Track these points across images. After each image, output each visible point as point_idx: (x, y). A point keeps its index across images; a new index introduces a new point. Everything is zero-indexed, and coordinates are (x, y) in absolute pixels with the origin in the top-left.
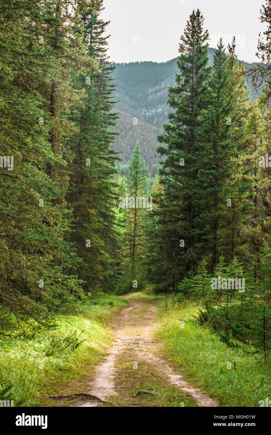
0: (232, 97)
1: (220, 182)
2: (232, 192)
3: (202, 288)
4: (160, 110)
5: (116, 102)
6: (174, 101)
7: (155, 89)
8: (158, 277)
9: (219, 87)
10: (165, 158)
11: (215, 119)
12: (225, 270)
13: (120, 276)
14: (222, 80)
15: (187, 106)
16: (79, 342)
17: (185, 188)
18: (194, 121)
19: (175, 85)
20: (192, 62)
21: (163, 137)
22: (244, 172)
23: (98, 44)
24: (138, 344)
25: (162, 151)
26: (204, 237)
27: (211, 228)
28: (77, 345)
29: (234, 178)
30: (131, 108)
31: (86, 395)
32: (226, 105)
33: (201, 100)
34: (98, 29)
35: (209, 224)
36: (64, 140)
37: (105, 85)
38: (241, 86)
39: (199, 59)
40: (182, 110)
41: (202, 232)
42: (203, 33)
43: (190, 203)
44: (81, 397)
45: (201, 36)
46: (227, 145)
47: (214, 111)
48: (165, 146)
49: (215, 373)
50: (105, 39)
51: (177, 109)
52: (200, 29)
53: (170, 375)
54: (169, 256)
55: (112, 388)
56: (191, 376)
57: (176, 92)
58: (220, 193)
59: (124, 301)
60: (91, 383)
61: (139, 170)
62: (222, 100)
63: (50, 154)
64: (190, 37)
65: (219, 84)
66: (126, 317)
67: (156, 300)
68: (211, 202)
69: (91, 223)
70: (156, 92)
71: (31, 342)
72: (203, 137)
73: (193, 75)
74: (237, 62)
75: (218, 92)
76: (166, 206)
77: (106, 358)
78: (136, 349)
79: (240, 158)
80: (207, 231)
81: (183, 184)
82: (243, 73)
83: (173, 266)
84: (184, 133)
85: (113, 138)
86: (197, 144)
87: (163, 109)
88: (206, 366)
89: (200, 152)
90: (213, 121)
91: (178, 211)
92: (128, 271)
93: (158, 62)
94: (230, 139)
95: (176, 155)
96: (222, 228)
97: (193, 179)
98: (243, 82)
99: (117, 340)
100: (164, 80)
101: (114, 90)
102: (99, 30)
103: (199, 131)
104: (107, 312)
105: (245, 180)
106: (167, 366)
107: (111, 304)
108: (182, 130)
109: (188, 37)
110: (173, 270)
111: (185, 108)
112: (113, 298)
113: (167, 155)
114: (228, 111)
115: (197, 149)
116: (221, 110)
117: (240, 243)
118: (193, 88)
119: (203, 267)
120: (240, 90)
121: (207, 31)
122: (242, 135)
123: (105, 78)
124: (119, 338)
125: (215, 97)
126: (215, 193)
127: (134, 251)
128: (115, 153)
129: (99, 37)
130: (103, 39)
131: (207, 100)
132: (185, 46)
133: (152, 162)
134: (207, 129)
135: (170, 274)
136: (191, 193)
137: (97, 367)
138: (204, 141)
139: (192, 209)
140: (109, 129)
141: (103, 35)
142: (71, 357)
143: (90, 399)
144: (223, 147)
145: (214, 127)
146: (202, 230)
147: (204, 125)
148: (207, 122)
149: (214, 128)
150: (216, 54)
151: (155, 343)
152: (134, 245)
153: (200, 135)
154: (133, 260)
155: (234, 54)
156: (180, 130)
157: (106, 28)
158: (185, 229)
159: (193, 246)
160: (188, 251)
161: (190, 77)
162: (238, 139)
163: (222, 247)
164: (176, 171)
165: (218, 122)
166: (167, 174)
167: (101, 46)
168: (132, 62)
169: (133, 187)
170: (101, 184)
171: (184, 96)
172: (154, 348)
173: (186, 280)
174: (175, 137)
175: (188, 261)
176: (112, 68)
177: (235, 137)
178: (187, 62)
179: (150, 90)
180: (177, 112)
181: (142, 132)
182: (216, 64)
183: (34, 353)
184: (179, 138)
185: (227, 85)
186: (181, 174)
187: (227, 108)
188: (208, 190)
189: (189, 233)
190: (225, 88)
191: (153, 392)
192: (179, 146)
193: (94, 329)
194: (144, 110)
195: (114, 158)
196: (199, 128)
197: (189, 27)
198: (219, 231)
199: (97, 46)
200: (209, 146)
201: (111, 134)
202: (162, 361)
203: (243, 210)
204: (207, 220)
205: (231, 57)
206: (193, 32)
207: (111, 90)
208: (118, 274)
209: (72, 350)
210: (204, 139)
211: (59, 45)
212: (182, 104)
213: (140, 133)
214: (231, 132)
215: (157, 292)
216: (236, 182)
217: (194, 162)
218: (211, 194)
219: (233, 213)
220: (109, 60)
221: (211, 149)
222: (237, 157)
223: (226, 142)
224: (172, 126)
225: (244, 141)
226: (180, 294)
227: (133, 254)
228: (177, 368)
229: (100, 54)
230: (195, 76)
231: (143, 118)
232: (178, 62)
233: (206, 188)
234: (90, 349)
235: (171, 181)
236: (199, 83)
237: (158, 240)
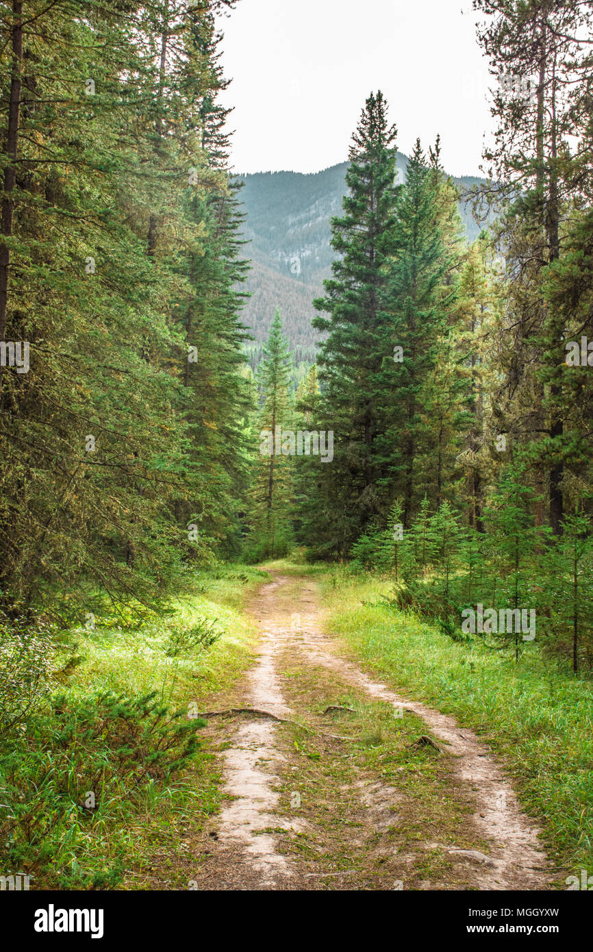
0: (437, 235)
1: (419, 376)
2: (439, 393)
3: (393, 552)
4: (308, 253)
5: (245, 242)
6: (341, 241)
7: (298, 218)
8: (315, 534)
9: (416, 218)
10: (326, 336)
11: (409, 272)
12: (428, 523)
13: (247, 534)
14: (421, 207)
15: (362, 249)
16: (214, 635)
17: (359, 388)
18: (374, 275)
19: (343, 215)
20: (370, 176)
21: (323, 301)
22: (457, 360)
23: (214, 144)
24: (302, 639)
25: (320, 325)
26: (392, 467)
27: (404, 453)
28: (212, 641)
29: (443, 371)
30: (257, 250)
31: (251, 711)
32: (427, 248)
33: (385, 240)
34: (215, 120)
35: (398, 445)
36: (170, 307)
37: (228, 214)
38: (450, 217)
39: (382, 171)
40: (355, 257)
41: (388, 460)
42: (387, 129)
43: (369, 412)
44: (243, 714)
45: (386, 134)
46: (431, 315)
47: (408, 259)
48: (327, 316)
49: (444, 678)
50: (226, 136)
51: (346, 255)
52: (383, 122)
53: (366, 685)
54: (333, 501)
55: (282, 704)
56: (403, 684)
57: (344, 227)
58: (419, 395)
59: (260, 574)
60: (248, 696)
61: (280, 356)
62: (421, 241)
63: (165, 332)
64: (367, 134)
65: (416, 213)
66: (270, 598)
67: (311, 572)
68: (403, 409)
69: (209, 445)
70: (300, 222)
71: (139, 635)
72: (389, 302)
73: (372, 198)
74: (443, 177)
75: (416, 227)
76: (330, 417)
77: (258, 660)
78: (301, 647)
79: (452, 337)
80: (397, 459)
81: (356, 379)
82: (458, 198)
83: (340, 516)
84: (357, 294)
85: (240, 302)
86: (379, 314)
87: (313, 251)
88: (425, 670)
89: (385, 327)
90: (406, 275)
91: (347, 425)
92: (261, 525)
93: (305, 172)
94: (433, 305)
95: (345, 331)
96: (420, 453)
97: (374, 372)
98: (454, 211)
99: (267, 634)
100: (314, 202)
101: (241, 222)
102: (217, 122)
103: (383, 292)
104: (240, 592)
105: (458, 374)
106: (357, 671)
107: (243, 578)
108: (354, 290)
109: (362, 134)
110: (340, 523)
111: (359, 253)
112: (242, 569)
113: (330, 331)
114: (431, 258)
115: (379, 322)
116: (420, 256)
117: (448, 478)
118: (372, 220)
119: (396, 517)
120: (449, 224)
121: (395, 125)
122: (455, 298)
123: (227, 202)
124: (269, 632)
125: (410, 235)
126: (412, 395)
127: (270, 492)
128: (244, 328)
129: (217, 133)
130: (223, 137)
131: (397, 239)
132: (358, 149)
133: (294, 342)
134: (397, 288)
135: (336, 529)
136: (370, 395)
137: (249, 673)
138: (391, 308)
139: (372, 422)
140: (234, 288)
141: (223, 131)
142: (205, 657)
143: (259, 717)
144: (424, 319)
145: (408, 285)
146: (388, 456)
147: (391, 281)
148: (397, 276)
149: (408, 288)
150: (411, 163)
151: (330, 639)
152: (271, 482)
153: (385, 298)
154: (269, 506)
155: (438, 164)
156: (351, 289)
157: (228, 117)
158: (361, 456)
159: (374, 483)
160: (365, 492)
161: (368, 201)
162: (447, 305)
163: (422, 484)
164: (344, 357)
165: (414, 277)
166: (329, 364)
167: (220, 149)
168: (259, 172)
169: (269, 385)
170: (226, 380)
171: (357, 232)
172: (330, 645)
173: (365, 539)
174: (342, 302)
175: (364, 508)
176: (238, 184)
177: (443, 302)
178: (362, 176)
179: (291, 220)
180: (345, 260)
181: (277, 291)
182: (410, 181)
183: (149, 652)
184: (349, 303)
185: (429, 215)
186: (353, 364)
187: (430, 254)
188: (399, 390)
189: (367, 461)
190: (425, 220)
191: (351, 708)
192: (349, 316)
193: (228, 616)
194: (280, 253)
195: (241, 337)
196: (383, 286)
197: (365, 118)
198: (418, 458)
199: (213, 148)
200: (399, 317)
201: (238, 295)
202: (349, 665)
203: (457, 422)
204: (396, 440)
205: (433, 169)
206: (372, 126)
207: (238, 222)
208: (243, 531)
209: (206, 646)
210: (391, 305)
211: (164, 150)
212: (355, 246)
213: (274, 293)
214: (436, 293)
215: (313, 559)
216: (446, 377)
217: (376, 342)
218: (403, 397)
219: (440, 428)
220: (233, 172)
221: (403, 322)
222: (446, 334)
223: (428, 310)
224: (338, 282)
225: (457, 308)
226: (355, 563)
227: (270, 497)
228: (375, 674)
229: (219, 162)
230: (375, 200)
231: (278, 267)
232: (347, 176)
233: (395, 387)
234: (230, 647)
235: (335, 375)
236: (382, 212)
237: (313, 474)
